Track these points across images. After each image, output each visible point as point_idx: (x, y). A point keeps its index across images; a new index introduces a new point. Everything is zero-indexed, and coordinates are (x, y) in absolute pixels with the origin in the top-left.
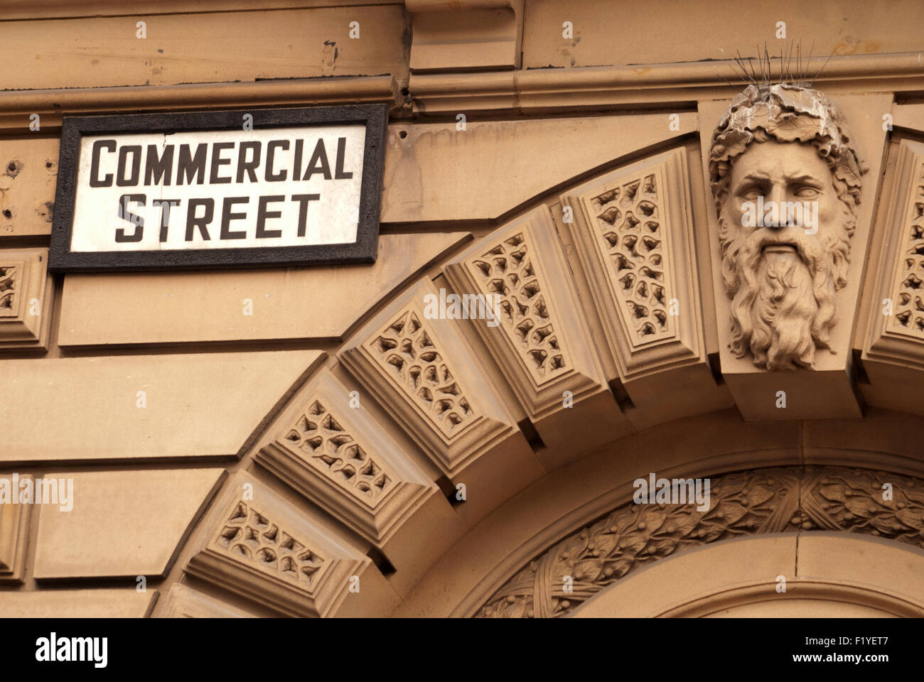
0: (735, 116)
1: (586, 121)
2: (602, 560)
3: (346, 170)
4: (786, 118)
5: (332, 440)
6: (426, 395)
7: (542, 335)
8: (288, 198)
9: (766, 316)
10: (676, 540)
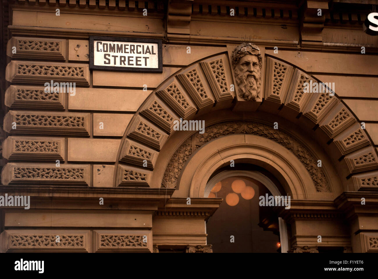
0: (242, 49)
1: (204, 47)
2: (205, 138)
3: (154, 52)
4: (253, 50)
5: (159, 110)
6: (179, 101)
7: (202, 91)
8: (142, 58)
9: (249, 90)
10: (219, 134)
